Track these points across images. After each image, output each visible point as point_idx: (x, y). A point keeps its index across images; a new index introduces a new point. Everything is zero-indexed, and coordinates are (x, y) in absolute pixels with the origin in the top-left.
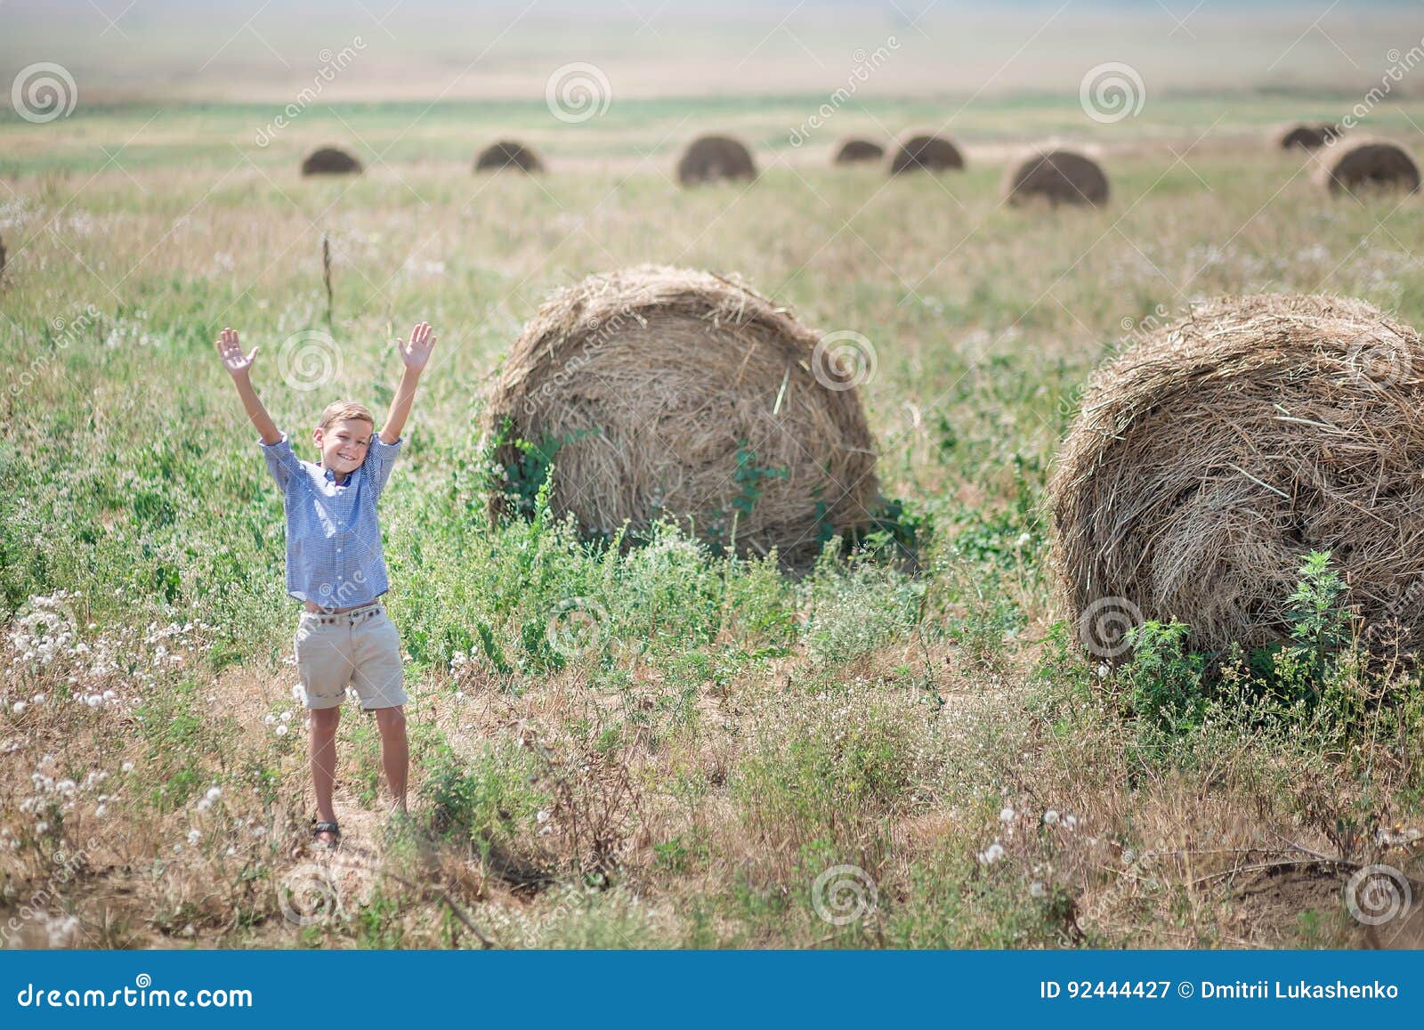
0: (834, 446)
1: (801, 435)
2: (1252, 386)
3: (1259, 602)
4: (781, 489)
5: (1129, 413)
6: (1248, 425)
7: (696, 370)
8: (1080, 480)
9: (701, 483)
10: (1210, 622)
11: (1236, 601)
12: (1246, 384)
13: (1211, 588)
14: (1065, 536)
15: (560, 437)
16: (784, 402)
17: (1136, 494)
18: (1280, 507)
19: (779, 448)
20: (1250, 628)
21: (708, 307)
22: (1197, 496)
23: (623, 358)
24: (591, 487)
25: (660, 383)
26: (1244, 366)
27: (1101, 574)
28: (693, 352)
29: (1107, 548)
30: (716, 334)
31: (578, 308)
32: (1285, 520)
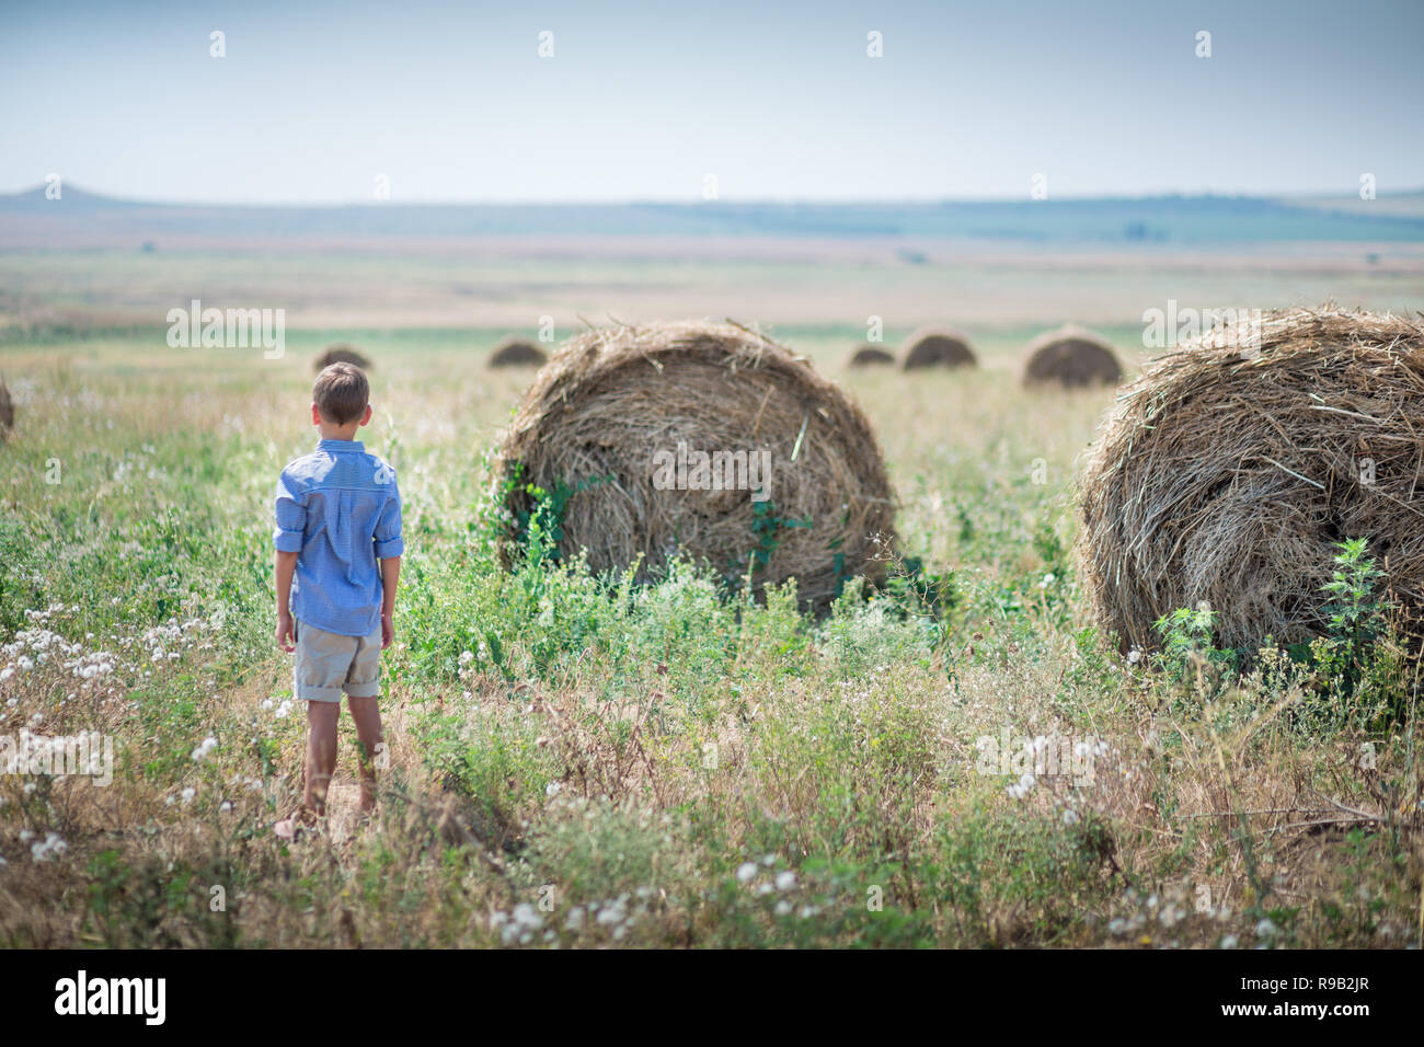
0: (853, 497)
1: (819, 486)
2: (1286, 376)
3: (1294, 599)
4: (799, 540)
5: (1159, 402)
6: (1282, 417)
7: (712, 418)
8: (1108, 473)
9: (717, 533)
10: (1244, 619)
11: (1271, 598)
12: (1280, 373)
13: (1244, 584)
14: (1093, 531)
15: (573, 485)
16: (802, 452)
17: (1167, 487)
18: (1316, 501)
19: (797, 498)
20: (1285, 626)
21: (726, 353)
22: (1230, 490)
23: (637, 405)
24: (604, 536)
25: (675, 430)
26: (1278, 355)
27: (1131, 570)
28: (709, 399)
29: (1137, 543)
30: (733, 381)
31: (592, 352)
32: (1320, 515)
